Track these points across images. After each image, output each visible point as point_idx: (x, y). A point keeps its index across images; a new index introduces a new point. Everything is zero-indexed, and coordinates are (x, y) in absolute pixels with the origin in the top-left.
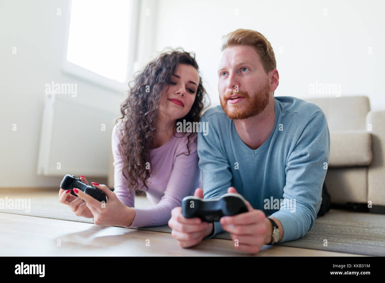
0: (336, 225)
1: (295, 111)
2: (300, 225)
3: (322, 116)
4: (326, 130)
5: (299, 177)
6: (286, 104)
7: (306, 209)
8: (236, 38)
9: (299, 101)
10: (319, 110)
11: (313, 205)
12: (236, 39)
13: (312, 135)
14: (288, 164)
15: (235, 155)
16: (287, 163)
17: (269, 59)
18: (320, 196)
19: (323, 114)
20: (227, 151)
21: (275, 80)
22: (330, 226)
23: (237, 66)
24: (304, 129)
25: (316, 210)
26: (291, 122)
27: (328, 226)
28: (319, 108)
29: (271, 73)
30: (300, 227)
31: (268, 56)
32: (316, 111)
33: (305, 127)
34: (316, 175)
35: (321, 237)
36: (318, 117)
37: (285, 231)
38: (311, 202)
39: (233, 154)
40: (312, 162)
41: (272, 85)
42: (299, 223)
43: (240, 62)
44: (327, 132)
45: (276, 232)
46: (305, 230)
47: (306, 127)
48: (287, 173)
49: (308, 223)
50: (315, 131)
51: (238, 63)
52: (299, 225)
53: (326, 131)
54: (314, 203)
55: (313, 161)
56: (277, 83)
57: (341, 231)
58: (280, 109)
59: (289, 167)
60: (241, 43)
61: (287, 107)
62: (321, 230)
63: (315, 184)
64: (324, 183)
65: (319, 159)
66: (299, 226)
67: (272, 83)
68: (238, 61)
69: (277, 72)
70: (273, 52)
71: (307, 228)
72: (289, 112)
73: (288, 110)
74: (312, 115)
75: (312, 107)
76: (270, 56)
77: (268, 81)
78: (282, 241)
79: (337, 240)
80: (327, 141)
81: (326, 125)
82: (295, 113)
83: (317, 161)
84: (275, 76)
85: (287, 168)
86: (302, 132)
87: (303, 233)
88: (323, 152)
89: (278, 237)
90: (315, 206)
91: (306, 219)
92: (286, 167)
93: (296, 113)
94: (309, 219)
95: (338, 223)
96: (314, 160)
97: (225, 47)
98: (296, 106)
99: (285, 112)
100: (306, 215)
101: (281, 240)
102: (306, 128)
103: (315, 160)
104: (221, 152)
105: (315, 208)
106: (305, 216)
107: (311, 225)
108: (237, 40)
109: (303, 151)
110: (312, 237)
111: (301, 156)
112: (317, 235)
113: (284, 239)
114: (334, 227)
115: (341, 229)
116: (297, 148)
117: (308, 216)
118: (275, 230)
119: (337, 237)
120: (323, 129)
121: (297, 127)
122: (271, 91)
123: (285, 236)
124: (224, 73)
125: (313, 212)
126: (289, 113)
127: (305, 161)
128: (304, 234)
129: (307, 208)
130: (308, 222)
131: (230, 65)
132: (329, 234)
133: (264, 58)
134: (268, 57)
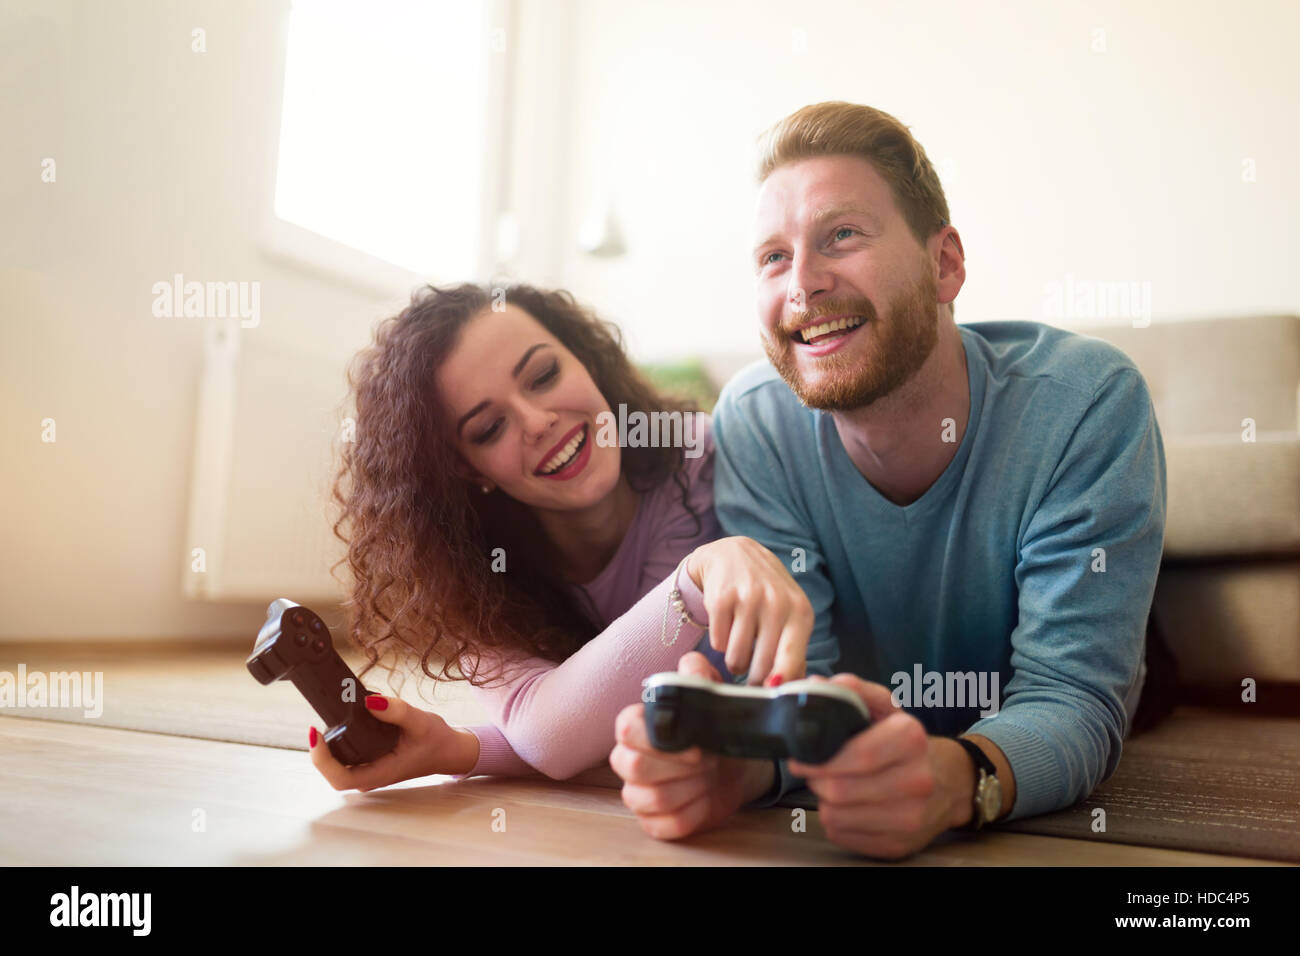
0: (1201, 761)
1: (1043, 370)
2: (1073, 757)
3: (1134, 385)
4: (1150, 430)
5: (1062, 593)
6: (1009, 347)
7: (1092, 702)
8: (807, 130)
9: (1056, 336)
10: (1124, 364)
11: (1117, 688)
12: (806, 133)
13: (1104, 451)
14: (1026, 552)
15: (841, 525)
16: (1021, 548)
17: (926, 195)
18: (1139, 657)
19: (1137, 379)
20: (813, 510)
21: (951, 262)
22: (1180, 765)
23: (817, 222)
24: (1076, 430)
25: (1127, 707)
26: (1027, 408)
27: (1174, 764)
28: (1121, 357)
29: (936, 242)
30: (1072, 764)
31: (922, 187)
32: (1114, 366)
33: (1077, 423)
34: (1123, 585)
35: (1149, 801)
36: (1123, 386)
37: (1021, 779)
38: (1106, 680)
39: (834, 521)
40: (1108, 542)
41: (941, 281)
42: (1066, 752)
43: (828, 210)
44: (1154, 438)
45: (988, 786)
46: (1091, 776)
47: (1080, 423)
48: (1021, 584)
49: (1099, 752)
50: (1114, 434)
51: (820, 214)
52: (1070, 757)
53: (1149, 436)
54: (1120, 682)
55: (1108, 538)
56: (958, 272)
57: (1218, 782)
58: (987, 366)
59: (1026, 563)
60: (824, 148)
61: (1012, 357)
62: (1149, 778)
63: (1119, 617)
64: (1150, 615)
65: (1131, 530)
66: (1068, 762)
67: (943, 275)
68: (819, 207)
69: (954, 237)
70: (934, 174)
71: (1097, 769)
72: (1022, 376)
73: (1016, 366)
74: (1099, 381)
75: (1099, 354)
76: (927, 184)
77: (929, 266)
78: (1012, 816)
79: (1205, 811)
80: (1157, 467)
81: (1151, 415)
82: (1042, 376)
83: (1123, 538)
84: (951, 250)
85: (1020, 565)
86: (1066, 440)
87: (1084, 787)
88: (1143, 508)
89: (997, 805)
90: (1123, 691)
91: (1091, 737)
92: (1016, 564)
93: (1046, 376)
94: (1101, 735)
95: (1206, 753)
96: (1113, 536)
97: (769, 167)
98: (1046, 352)
99: (1006, 376)
100: (1093, 724)
101: (1010, 811)
102: (1080, 428)
103: (1118, 534)
104: (792, 513)
105: (1123, 700)
106: (1086, 727)
107: (1112, 759)
108: (811, 138)
109: (1074, 507)
110: (1117, 802)
111: (1068, 523)
112: (1134, 794)
113: (1019, 809)
114: (1193, 765)
115: (1219, 773)
116: (1054, 495)
117: (1098, 729)
118: (982, 781)
119: (1205, 800)
120: (1141, 429)
121: (1049, 424)
122: (942, 302)
123: (1020, 797)
124: (776, 254)
125: (1117, 713)
126: (1021, 379)
127: (1081, 539)
128: (1089, 791)
129: (1093, 699)
130: (1098, 747)
131: (790, 223)
132: (1178, 790)
133: (907, 190)
134: (920, 188)
